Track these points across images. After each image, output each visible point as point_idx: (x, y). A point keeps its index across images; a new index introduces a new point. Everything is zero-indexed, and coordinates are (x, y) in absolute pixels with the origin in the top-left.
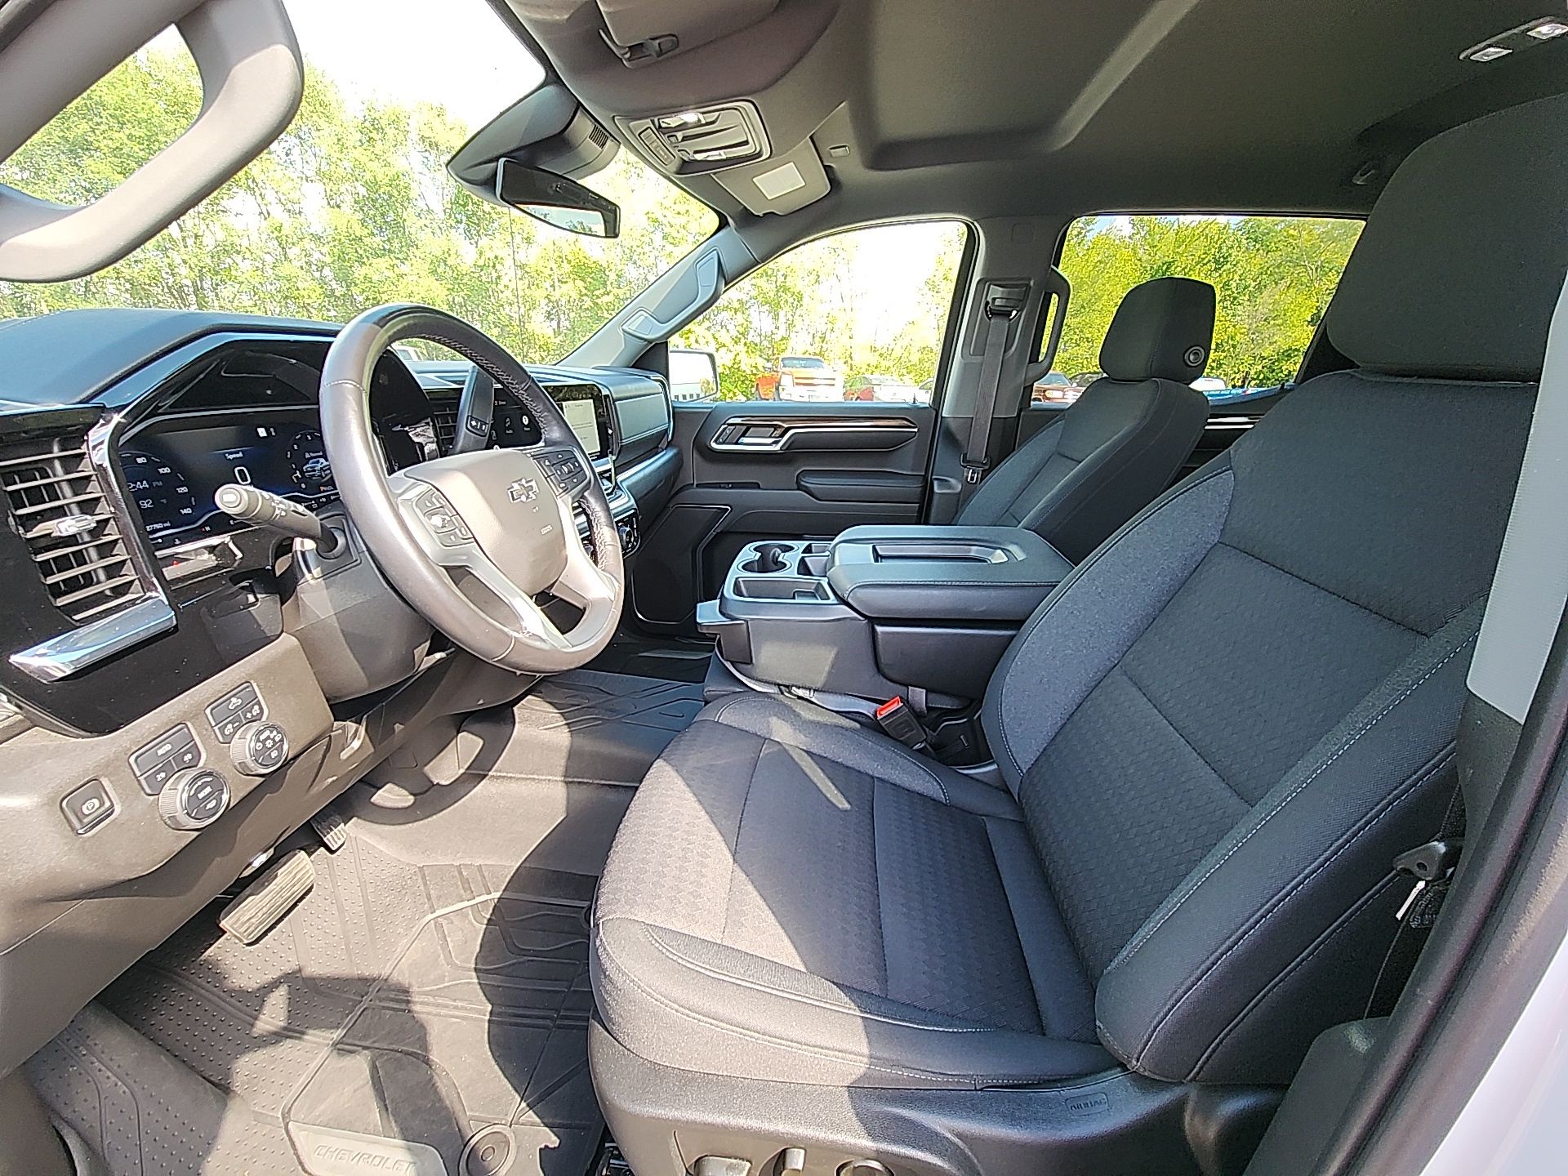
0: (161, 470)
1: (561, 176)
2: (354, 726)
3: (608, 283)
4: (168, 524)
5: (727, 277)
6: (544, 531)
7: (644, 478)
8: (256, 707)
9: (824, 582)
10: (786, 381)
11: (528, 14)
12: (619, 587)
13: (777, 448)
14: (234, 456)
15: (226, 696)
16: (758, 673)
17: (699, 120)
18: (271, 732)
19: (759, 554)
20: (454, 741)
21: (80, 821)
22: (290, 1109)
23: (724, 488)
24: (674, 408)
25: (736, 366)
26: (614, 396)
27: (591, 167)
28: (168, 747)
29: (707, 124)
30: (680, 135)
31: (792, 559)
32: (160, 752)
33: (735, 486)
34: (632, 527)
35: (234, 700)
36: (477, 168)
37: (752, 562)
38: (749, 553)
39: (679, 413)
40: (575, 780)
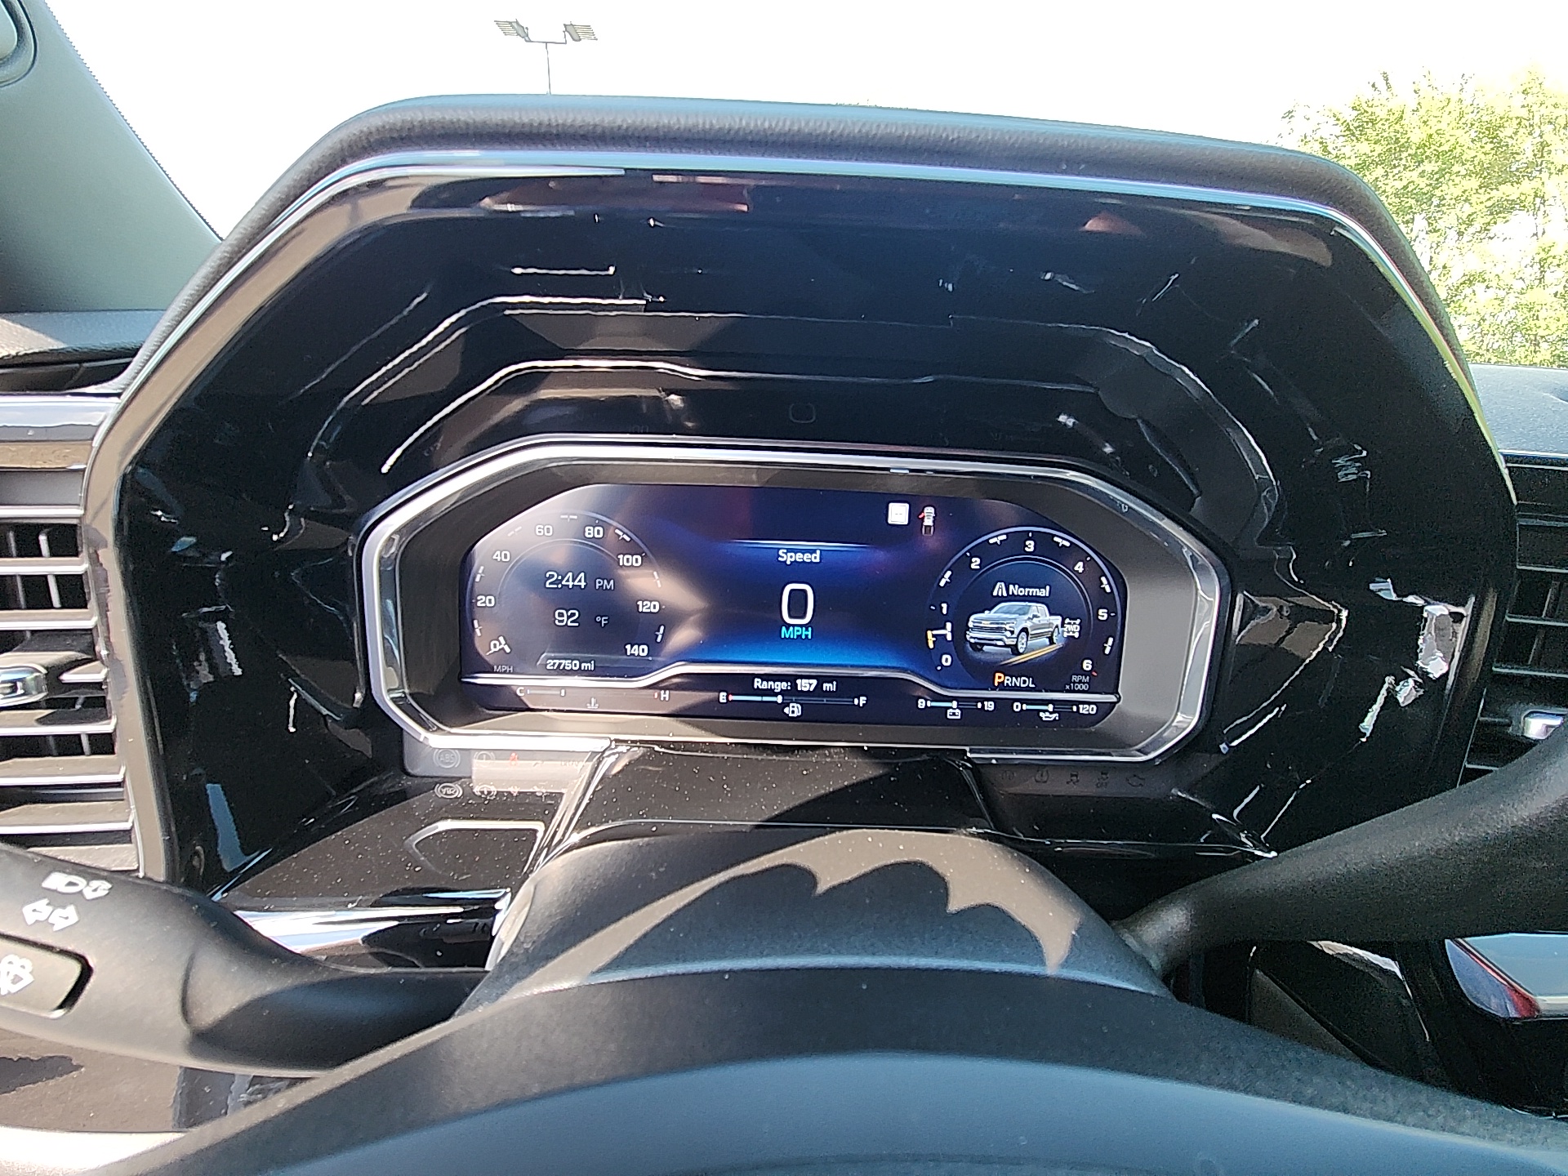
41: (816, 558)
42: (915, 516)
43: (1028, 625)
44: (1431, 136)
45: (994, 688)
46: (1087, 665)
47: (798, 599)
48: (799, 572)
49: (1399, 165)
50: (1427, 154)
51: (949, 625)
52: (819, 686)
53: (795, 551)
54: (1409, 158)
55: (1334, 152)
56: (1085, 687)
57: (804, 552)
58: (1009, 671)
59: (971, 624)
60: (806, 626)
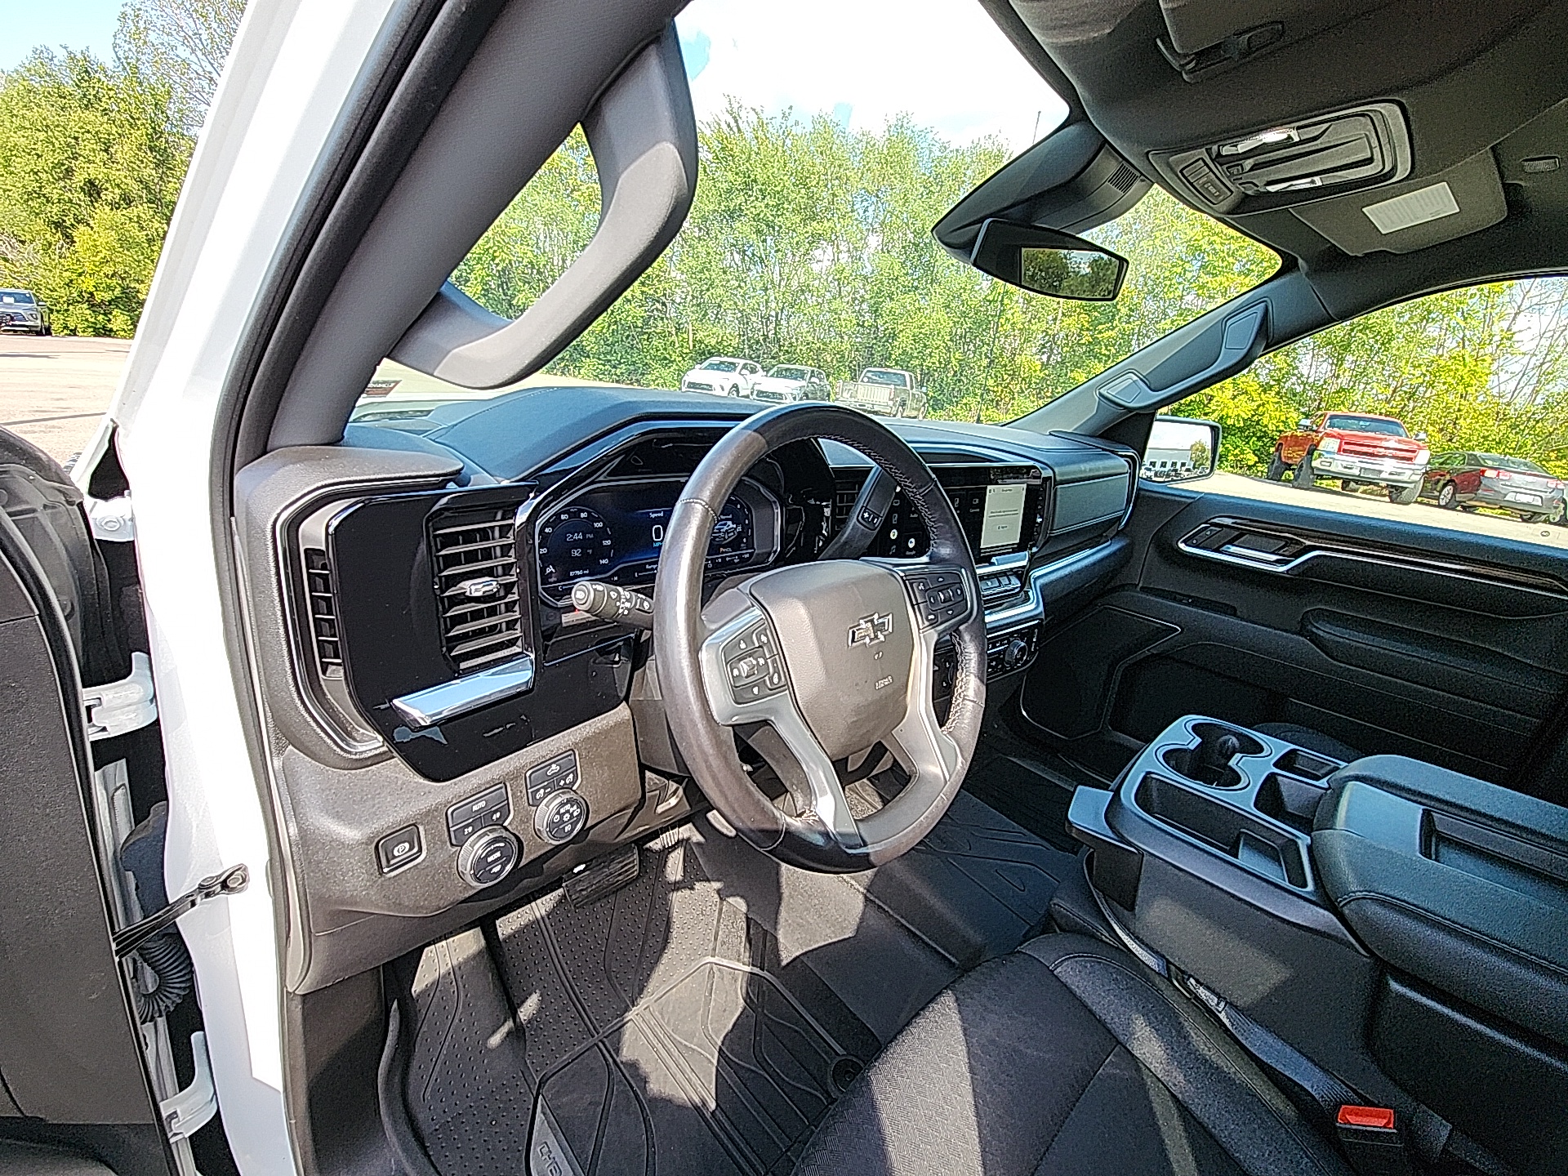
0: (595, 525)
1: (1058, 232)
2: (675, 786)
3: (1117, 318)
4: (587, 572)
5: (1271, 336)
6: (881, 684)
7: (1070, 575)
8: (571, 776)
9: (1303, 841)
10: (1329, 445)
11: (1055, 41)
12: (961, 765)
13: (1282, 569)
14: (656, 515)
15: (546, 763)
16: (1138, 927)
17: (1290, 137)
18: (572, 806)
19: (1198, 740)
20: (783, 796)
21: (388, 861)
22: (548, 1079)
23: (1180, 602)
24: (1139, 489)
25: (1255, 418)
26: (1058, 478)
27: (1104, 216)
28: (482, 804)
29: (1301, 142)
30: (1248, 164)
31: (1253, 770)
32: (475, 808)
33: (1196, 602)
34: (1029, 643)
35: (554, 766)
36: (962, 230)
37: (1185, 750)
38: (1181, 733)
39: (1144, 496)
40: (877, 901)
43: (728, 529)
46: (745, 540)
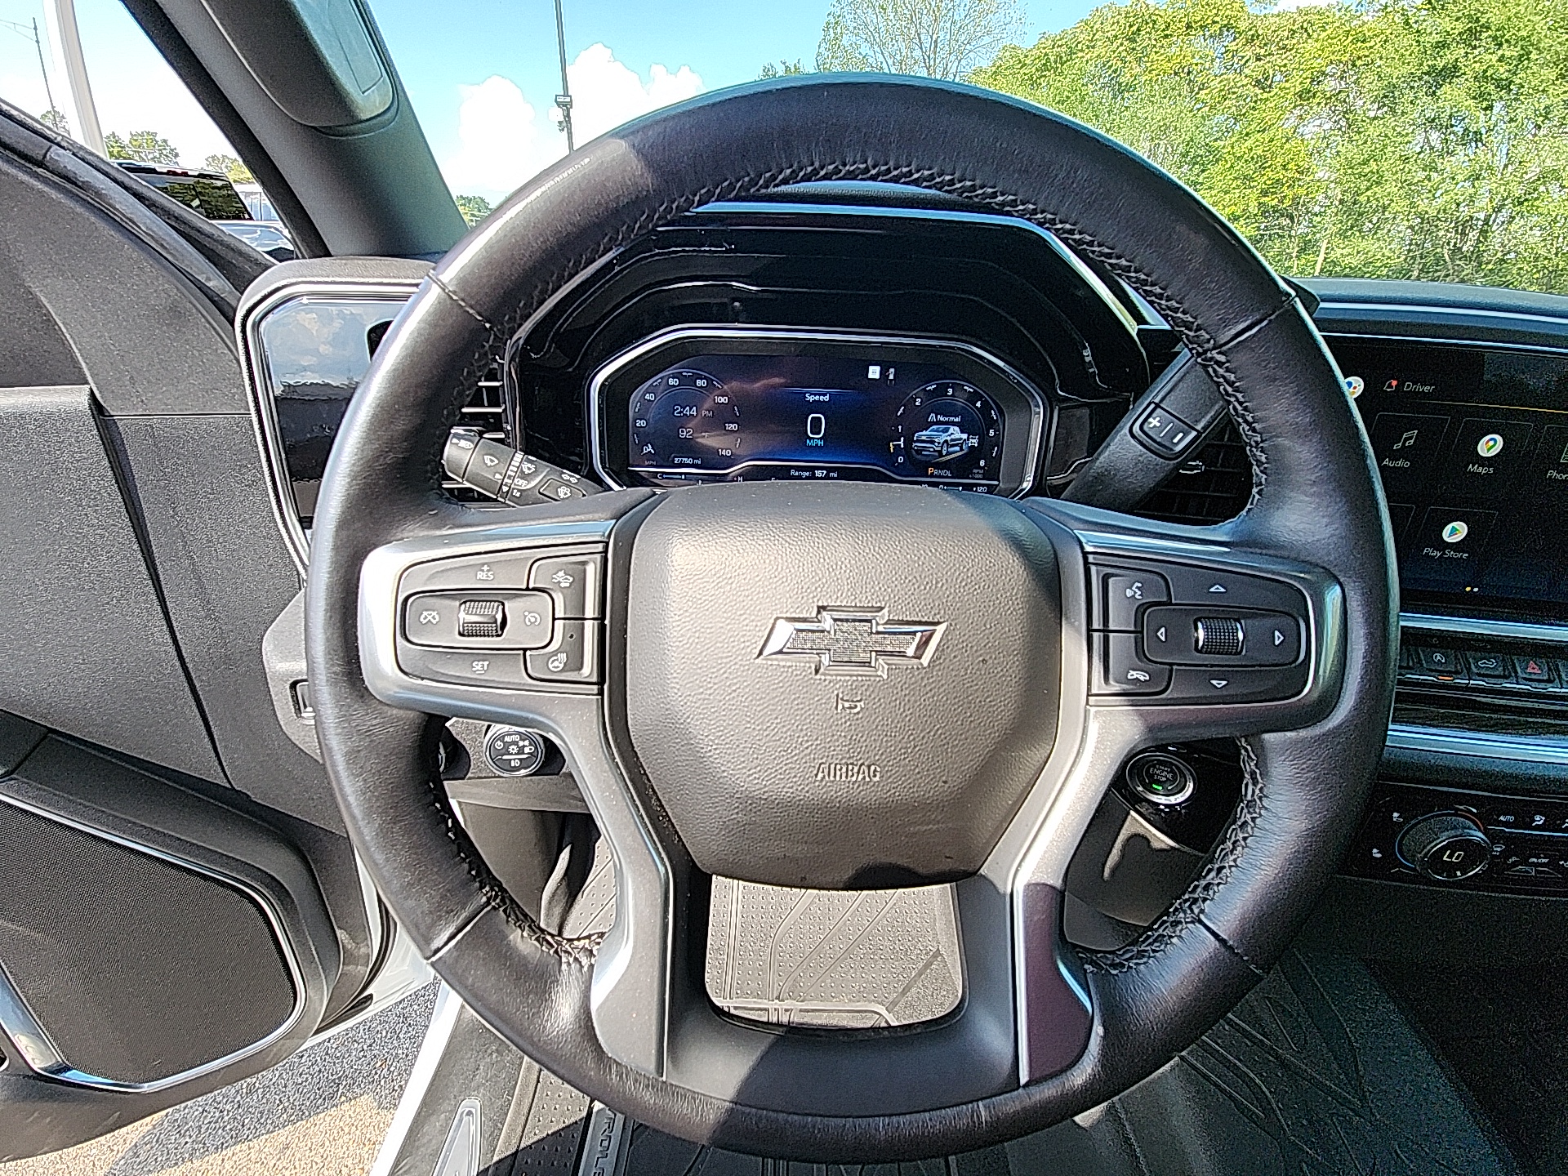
41: (827, 398)
42: (884, 373)
43: (949, 438)
44: (1509, 19)
45: (927, 476)
46: (982, 463)
47: (816, 423)
48: (817, 407)
49: (1480, 46)
50: (1506, 37)
51: (902, 439)
52: (827, 474)
53: (815, 395)
54: (1490, 40)
55: (1415, 26)
56: (981, 476)
57: (820, 395)
58: (937, 466)
59: (915, 439)
60: (821, 439)
